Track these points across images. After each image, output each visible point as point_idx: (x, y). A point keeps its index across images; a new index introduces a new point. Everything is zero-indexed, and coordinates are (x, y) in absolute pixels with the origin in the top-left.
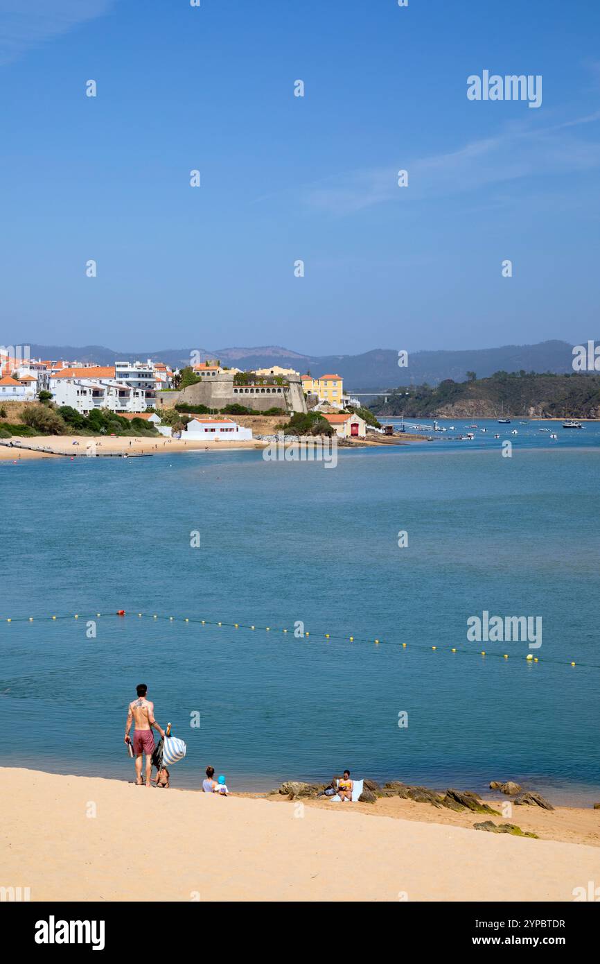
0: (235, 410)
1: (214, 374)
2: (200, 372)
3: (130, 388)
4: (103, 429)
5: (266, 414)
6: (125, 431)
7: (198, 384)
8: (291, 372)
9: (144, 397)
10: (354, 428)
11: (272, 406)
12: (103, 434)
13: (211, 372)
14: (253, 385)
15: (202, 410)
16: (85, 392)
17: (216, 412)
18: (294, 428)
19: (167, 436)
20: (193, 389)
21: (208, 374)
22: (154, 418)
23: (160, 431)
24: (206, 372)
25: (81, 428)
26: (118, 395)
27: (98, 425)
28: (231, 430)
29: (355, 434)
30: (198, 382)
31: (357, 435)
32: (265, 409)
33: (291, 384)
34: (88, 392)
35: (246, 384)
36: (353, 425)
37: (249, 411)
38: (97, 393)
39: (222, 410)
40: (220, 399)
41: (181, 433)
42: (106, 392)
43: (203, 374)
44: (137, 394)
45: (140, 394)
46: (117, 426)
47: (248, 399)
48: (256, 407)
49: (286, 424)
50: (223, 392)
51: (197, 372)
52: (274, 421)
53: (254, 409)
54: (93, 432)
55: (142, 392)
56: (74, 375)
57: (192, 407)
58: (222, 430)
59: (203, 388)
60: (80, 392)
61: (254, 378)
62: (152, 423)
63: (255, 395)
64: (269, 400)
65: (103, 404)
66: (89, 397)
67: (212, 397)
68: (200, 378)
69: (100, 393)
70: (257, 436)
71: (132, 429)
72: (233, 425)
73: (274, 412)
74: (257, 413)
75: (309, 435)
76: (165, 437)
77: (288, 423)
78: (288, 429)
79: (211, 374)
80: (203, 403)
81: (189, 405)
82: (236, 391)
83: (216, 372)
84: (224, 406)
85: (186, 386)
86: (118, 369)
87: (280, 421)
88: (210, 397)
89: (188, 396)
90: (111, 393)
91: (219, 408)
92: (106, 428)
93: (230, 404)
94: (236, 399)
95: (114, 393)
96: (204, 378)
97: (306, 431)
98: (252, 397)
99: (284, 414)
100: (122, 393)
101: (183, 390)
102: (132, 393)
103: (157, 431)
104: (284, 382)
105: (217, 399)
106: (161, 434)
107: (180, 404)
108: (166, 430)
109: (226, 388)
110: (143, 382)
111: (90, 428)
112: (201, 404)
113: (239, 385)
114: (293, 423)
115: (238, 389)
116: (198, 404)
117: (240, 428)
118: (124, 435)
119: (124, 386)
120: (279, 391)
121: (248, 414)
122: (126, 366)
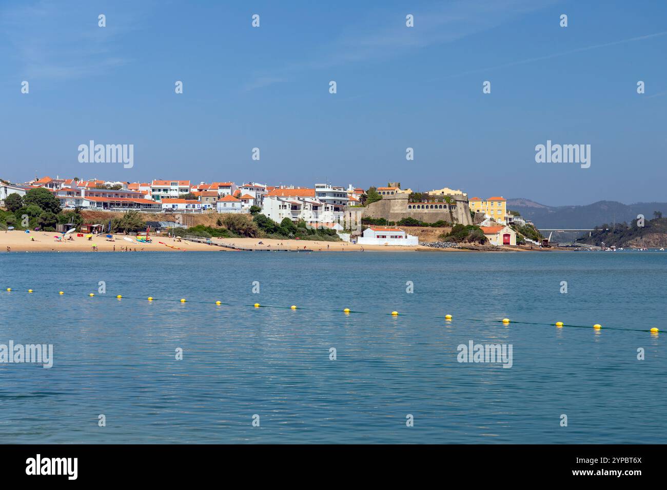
0: (408, 223)
1: (392, 193)
2: (382, 192)
3: (322, 203)
4: (291, 234)
5: (433, 226)
6: (309, 237)
7: (380, 201)
8: (459, 192)
9: (333, 210)
10: (506, 238)
11: (438, 219)
12: (290, 238)
13: (390, 192)
14: (426, 202)
15: (381, 222)
16: (285, 206)
17: (392, 224)
18: (453, 237)
19: (346, 241)
20: (376, 205)
21: (388, 193)
22: (337, 227)
23: (341, 237)
24: (386, 192)
25: (273, 233)
26: (311, 209)
27: (287, 230)
28: (400, 237)
29: (506, 243)
30: (380, 199)
31: (509, 243)
32: (433, 222)
33: (458, 202)
34: (288, 206)
35: (420, 202)
36: (505, 235)
37: (420, 223)
38: (295, 207)
39: (398, 222)
40: (398, 213)
41: (357, 238)
42: (302, 207)
43: (384, 193)
44: (328, 208)
45: (330, 208)
46: (303, 232)
47: (419, 213)
48: (426, 220)
49: (448, 233)
50: (399, 208)
51: (378, 191)
52: (439, 231)
53: (424, 222)
54: (282, 236)
55: (332, 207)
56: (283, 195)
57: (374, 220)
58: (392, 237)
59: (384, 205)
60: (281, 206)
61: (426, 197)
62: (335, 230)
63: (426, 211)
64: (437, 214)
65: (300, 216)
66: (289, 210)
67: (391, 212)
68: (381, 197)
69: (297, 207)
70: (422, 243)
71: (317, 235)
72: (403, 233)
73: (440, 224)
74: (426, 225)
75: (465, 242)
76: (344, 242)
77: (449, 233)
78: (448, 238)
79: (390, 193)
80: (383, 217)
81: (372, 218)
82: (410, 207)
83: (395, 192)
84: (400, 220)
85: (370, 203)
86: (318, 190)
87: (444, 231)
88: (389, 212)
89: (372, 210)
90: (306, 207)
91: (396, 221)
92: (294, 233)
93: (405, 218)
94: (410, 213)
95: (308, 207)
96: (385, 196)
97: (463, 239)
98: (424, 212)
99: (448, 225)
100: (315, 208)
101: (368, 206)
102: (323, 207)
103: (338, 237)
104: (452, 201)
105: (394, 214)
106: (341, 240)
107: (364, 217)
108: (346, 237)
109: (402, 205)
110: (338, 200)
111: (280, 233)
112: (382, 217)
113: (413, 202)
114: (453, 233)
115: (412, 205)
116: (379, 218)
117: (408, 236)
118: (309, 239)
119: (318, 202)
120: (445, 207)
121: (419, 226)
122: (324, 187)
